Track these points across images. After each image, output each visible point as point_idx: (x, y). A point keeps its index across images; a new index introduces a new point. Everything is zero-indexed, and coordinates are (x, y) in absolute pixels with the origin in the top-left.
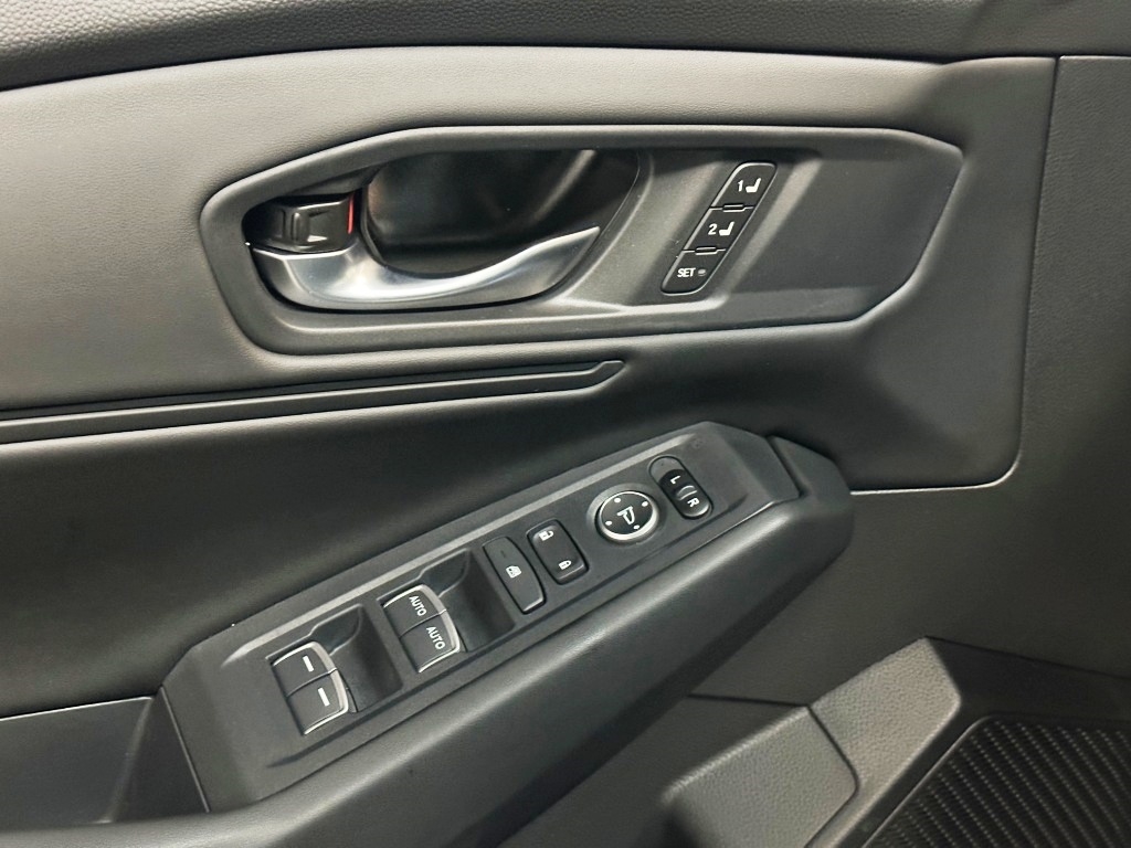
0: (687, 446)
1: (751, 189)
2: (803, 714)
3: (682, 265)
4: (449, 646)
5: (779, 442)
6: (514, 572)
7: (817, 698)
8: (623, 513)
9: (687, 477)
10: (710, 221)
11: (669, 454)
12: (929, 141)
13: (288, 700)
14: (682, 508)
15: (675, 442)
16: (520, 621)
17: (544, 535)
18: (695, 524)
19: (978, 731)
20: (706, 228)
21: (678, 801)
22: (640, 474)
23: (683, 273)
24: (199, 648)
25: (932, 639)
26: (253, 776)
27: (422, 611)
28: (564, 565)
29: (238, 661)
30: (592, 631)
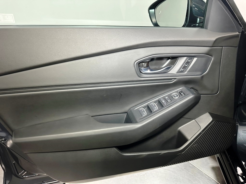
0: (182, 89)
1: (189, 61)
2: (194, 120)
3: (182, 69)
4: (157, 109)
5: (192, 89)
6: (163, 101)
7: (195, 119)
8: (175, 96)
9: (182, 92)
10: (185, 64)
11: (180, 90)
12: (209, 56)
13: (141, 114)
14: (182, 95)
15: (181, 89)
16: (164, 106)
17: (166, 98)
18: (183, 96)
19: (214, 122)
20: (185, 65)
21: (180, 129)
22: (177, 92)
23: (182, 70)
24: (131, 109)
25: (209, 113)
26: (138, 120)
27: (154, 105)
28: (169, 101)
29: (135, 110)
30: (173, 107)
